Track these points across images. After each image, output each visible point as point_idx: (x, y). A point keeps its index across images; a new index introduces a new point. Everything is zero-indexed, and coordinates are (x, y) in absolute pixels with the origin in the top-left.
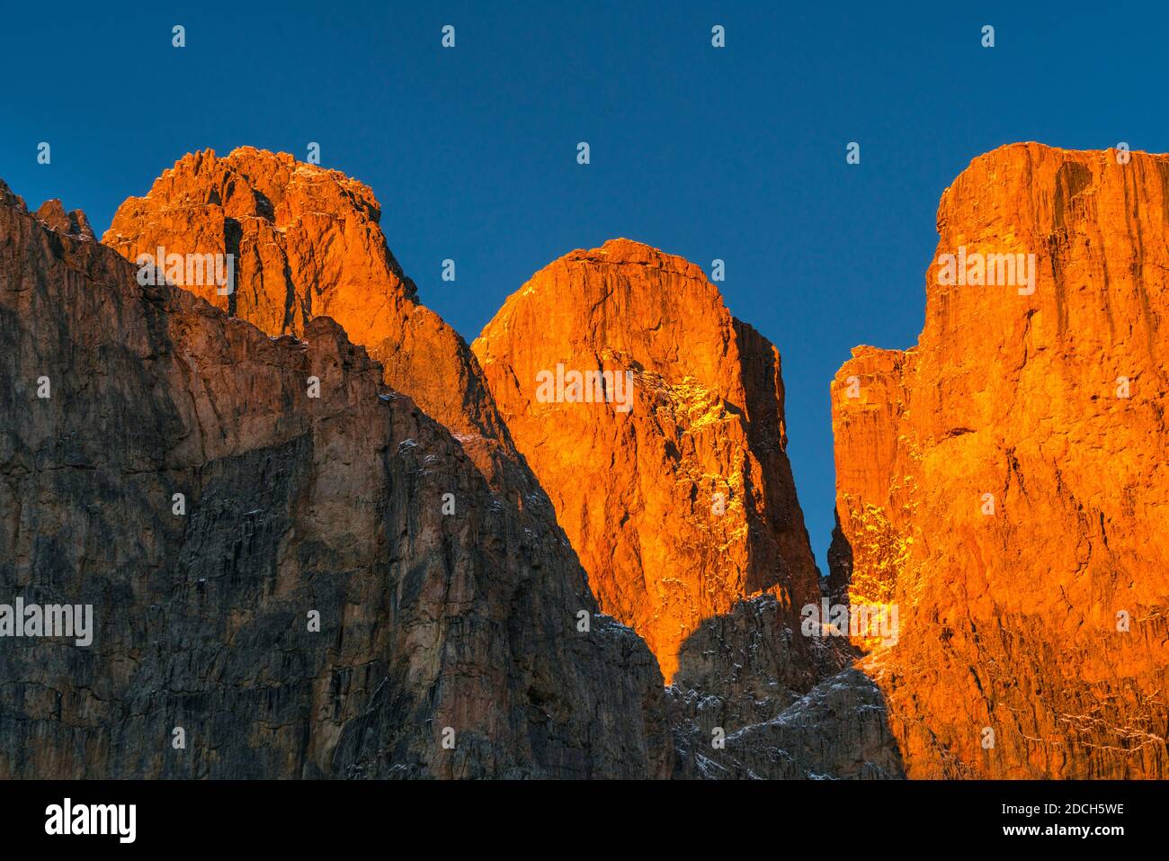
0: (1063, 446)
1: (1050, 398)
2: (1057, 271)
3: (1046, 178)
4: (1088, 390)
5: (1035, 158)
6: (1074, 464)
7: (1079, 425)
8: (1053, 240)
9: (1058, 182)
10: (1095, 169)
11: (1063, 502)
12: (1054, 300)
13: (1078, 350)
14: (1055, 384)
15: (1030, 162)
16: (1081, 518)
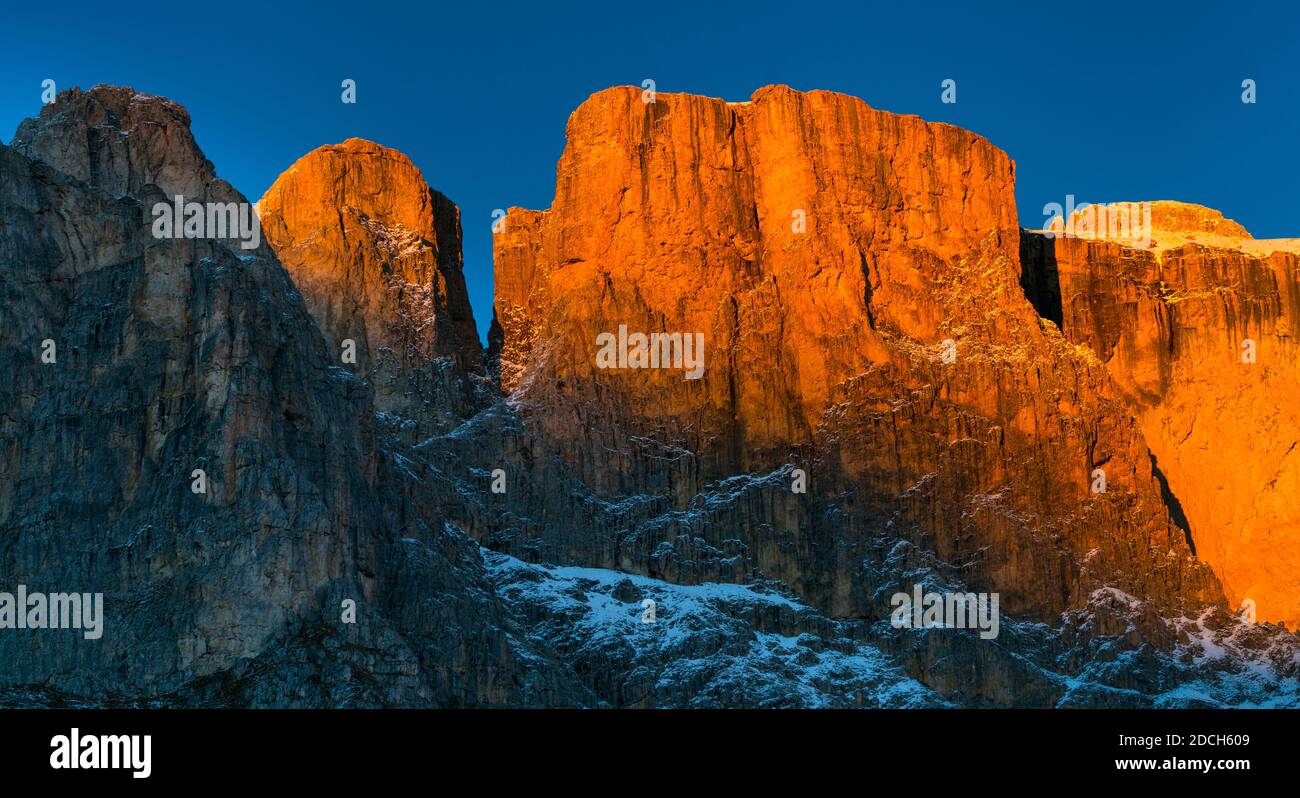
0: (641, 273)
1: (634, 243)
2: (643, 164)
3: (639, 109)
4: (659, 239)
5: (633, 95)
6: (647, 284)
7: (652, 260)
8: (642, 146)
9: (647, 111)
10: (672, 105)
11: (639, 307)
12: (640, 183)
13: (654, 215)
14: (638, 234)
15: (629, 98)
16: (650, 317)
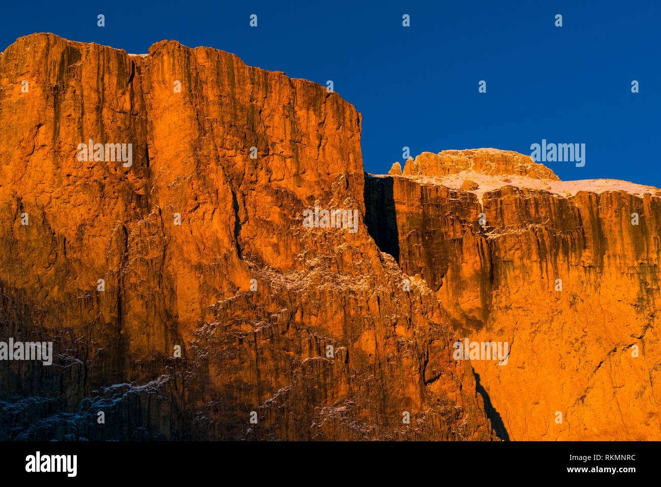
0: (48, 199)
1: (45, 173)
2: (56, 105)
3: (56, 54)
4: (66, 171)
5: (52, 42)
6: (53, 210)
7: (58, 189)
8: (56, 88)
9: (63, 57)
10: (84, 53)
11: (45, 230)
12: (53, 120)
13: (63, 149)
14: (48, 165)
15: (48, 44)
16: (54, 239)
